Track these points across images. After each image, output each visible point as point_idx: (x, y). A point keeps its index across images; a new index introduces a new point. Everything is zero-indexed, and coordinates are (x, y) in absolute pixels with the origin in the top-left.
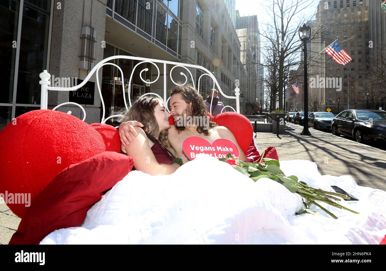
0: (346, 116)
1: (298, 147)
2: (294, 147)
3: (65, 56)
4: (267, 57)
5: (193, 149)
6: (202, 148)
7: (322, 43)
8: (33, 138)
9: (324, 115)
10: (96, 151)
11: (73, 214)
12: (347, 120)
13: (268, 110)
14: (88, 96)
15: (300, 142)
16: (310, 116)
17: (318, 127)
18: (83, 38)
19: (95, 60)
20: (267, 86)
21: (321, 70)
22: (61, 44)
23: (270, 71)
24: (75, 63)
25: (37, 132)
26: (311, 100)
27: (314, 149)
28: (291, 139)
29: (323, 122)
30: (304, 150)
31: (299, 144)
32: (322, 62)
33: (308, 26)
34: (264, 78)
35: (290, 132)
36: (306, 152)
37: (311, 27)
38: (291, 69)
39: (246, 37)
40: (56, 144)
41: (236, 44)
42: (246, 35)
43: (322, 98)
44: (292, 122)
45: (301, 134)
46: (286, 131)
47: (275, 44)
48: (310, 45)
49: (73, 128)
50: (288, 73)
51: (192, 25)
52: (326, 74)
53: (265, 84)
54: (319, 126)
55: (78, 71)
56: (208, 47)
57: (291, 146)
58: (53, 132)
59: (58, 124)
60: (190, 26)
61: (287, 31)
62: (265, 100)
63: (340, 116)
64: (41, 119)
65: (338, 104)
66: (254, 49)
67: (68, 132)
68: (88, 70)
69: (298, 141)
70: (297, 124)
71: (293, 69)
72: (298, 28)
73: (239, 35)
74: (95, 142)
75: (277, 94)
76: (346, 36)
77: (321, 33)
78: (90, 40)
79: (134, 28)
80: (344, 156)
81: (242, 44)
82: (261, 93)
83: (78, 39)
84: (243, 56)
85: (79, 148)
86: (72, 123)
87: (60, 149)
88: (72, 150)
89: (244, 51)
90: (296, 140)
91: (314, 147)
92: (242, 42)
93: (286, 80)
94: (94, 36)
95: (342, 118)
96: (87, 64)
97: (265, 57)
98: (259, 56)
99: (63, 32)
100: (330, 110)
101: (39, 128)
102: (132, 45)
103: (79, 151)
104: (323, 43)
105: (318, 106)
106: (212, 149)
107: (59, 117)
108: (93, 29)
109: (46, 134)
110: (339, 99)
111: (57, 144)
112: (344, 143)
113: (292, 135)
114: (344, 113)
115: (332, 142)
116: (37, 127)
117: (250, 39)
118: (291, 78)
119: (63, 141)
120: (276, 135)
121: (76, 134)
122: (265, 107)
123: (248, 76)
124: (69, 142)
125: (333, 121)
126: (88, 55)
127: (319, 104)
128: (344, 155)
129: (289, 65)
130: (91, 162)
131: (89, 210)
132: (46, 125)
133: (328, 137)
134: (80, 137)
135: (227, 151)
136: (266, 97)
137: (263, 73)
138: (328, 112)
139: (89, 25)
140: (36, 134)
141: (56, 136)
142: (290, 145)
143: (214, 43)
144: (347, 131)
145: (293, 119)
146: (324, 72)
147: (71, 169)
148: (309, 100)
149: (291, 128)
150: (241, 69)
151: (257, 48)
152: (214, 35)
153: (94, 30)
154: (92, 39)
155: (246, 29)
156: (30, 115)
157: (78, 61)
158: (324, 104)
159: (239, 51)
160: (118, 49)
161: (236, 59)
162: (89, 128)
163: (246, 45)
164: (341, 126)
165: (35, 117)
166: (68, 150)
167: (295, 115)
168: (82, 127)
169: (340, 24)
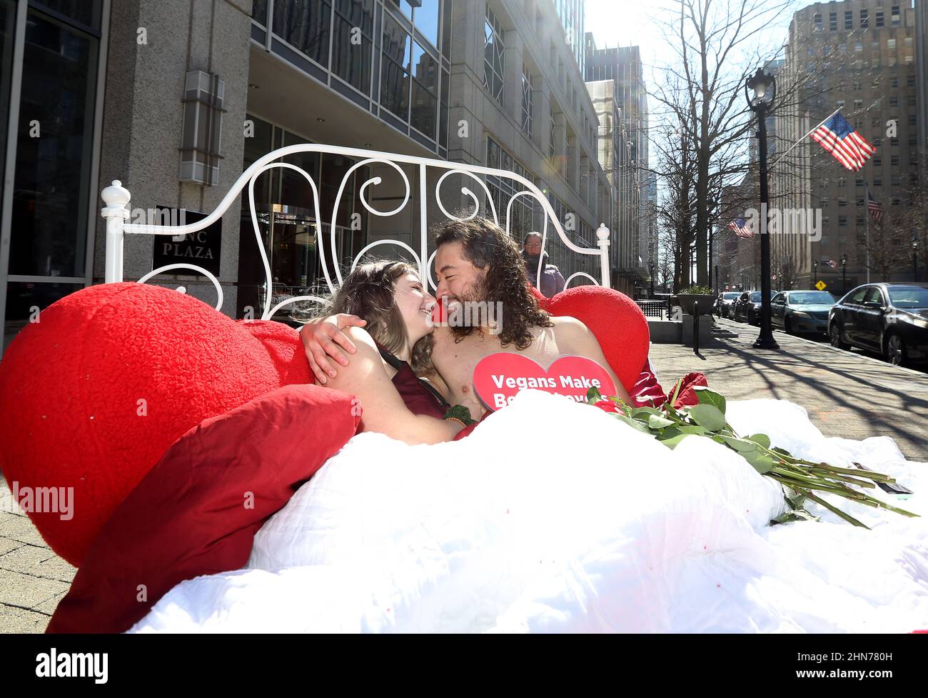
0: (864, 301)
1: (747, 378)
2: (739, 378)
3: (141, 148)
4: (667, 153)
5: (499, 385)
6: (522, 382)
7: (801, 116)
8: (104, 355)
9: (809, 297)
10: (258, 386)
11: (221, 541)
12: (865, 309)
13: (669, 286)
14: (204, 253)
15: (751, 367)
16: (775, 301)
17: (794, 329)
18: (189, 100)
19: (222, 158)
20: (666, 225)
21: (801, 186)
22: (131, 117)
23: (674, 188)
24: (170, 167)
25: (111, 338)
26: (776, 263)
27: (789, 384)
28: (731, 358)
29: (809, 317)
30: (764, 385)
31: (750, 371)
32: (803, 164)
33: (769, 74)
34: (659, 204)
35: (726, 341)
36: (768, 392)
37: (775, 77)
38: (725, 182)
39: (611, 102)
40: (161, 369)
41: (586, 119)
42: (611, 96)
43: (803, 258)
44: (731, 318)
45: (755, 346)
46: (717, 339)
47: (687, 117)
48: (773, 122)
49: (199, 328)
50: (719, 191)
51: (475, 70)
52: (812, 195)
53: (660, 221)
54: (796, 325)
55: (177, 187)
56: (516, 126)
57: (730, 376)
58: (151, 338)
59: (163, 318)
60: (468, 72)
61: (716, 87)
62: (662, 262)
63: (849, 300)
64: (119, 305)
65: (844, 272)
66: (633, 131)
67: (188, 338)
68: (204, 184)
69: (748, 364)
70: (742, 322)
71: (731, 183)
72: (742, 79)
73: (594, 96)
74: (254, 363)
75: (691, 245)
76: (861, 101)
77: (800, 91)
78: (209, 106)
79: (324, 77)
80: (863, 399)
81: (601, 118)
82: (651, 245)
83: (175, 105)
84: (605, 149)
85: (217, 378)
86: (196, 315)
87: (170, 383)
88: (200, 384)
89: (607, 136)
90: (743, 361)
91: (788, 379)
92: (602, 113)
93: (713, 211)
94: (218, 97)
95: (854, 305)
96: (201, 171)
97: (662, 151)
98: (644, 151)
99: (137, 85)
100: (824, 286)
101: (117, 329)
102: (318, 119)
103: (218, 387)
104: (804, 117)
105: (793, 277)
106: (549, 384)
107: (164, 301)
108: (217, 77)
109: (137, 343)
110: (846, 259)
111: (164, 369)
112: (860, 367)
113: (731, 350)
114: (859, 291)
115: (830, 366)
116: (111, 326)
117: (622, 107)
118: (726, 204)
119: (177, 360)
120: (691, 351)
121: (207, 343)
122: (660, 280)
123: (618, 199)
124: (193, 365)
125: (831, 314)
126: (203, 147)
127: (797, 272)
128: (861, 396)
129: (722, 172)
130: (257, 410)
131: (259, 532)
132: (132, 321)
133: (820, 351)
134: (218, 351)
135: (586, 387)
136: (664, 253)
137: (656, 194)
138: (818, 290)
139: (207, 68)
140: (109, 344)
141: (159, 349)
142: (726, 374)
143: (531, 115)
144: (868, 337)
145: (733, 309)
146: (808, 190)
147: (207, 429)
148: (772, 261)
149: (728, 331)
150: (600, 183)
151: (642, 129)
152: (529, 96)
153: (220, 81)
154: (215, 104)
155: (613, 80)
156: (89, 297)
157: (176, 162)
158: (809, 270)
159: (595, 137)
160: (281, 130)
161: (587, 156)
162: (237, 329)
163: (611, 121)
164: (851, 324)
165: (104, 301)
166: (191, 384)
167: (739, 299)
168: (221, 327)
169: (847, 70)
